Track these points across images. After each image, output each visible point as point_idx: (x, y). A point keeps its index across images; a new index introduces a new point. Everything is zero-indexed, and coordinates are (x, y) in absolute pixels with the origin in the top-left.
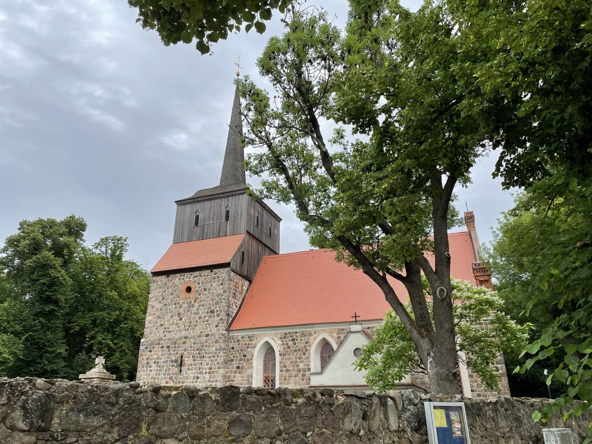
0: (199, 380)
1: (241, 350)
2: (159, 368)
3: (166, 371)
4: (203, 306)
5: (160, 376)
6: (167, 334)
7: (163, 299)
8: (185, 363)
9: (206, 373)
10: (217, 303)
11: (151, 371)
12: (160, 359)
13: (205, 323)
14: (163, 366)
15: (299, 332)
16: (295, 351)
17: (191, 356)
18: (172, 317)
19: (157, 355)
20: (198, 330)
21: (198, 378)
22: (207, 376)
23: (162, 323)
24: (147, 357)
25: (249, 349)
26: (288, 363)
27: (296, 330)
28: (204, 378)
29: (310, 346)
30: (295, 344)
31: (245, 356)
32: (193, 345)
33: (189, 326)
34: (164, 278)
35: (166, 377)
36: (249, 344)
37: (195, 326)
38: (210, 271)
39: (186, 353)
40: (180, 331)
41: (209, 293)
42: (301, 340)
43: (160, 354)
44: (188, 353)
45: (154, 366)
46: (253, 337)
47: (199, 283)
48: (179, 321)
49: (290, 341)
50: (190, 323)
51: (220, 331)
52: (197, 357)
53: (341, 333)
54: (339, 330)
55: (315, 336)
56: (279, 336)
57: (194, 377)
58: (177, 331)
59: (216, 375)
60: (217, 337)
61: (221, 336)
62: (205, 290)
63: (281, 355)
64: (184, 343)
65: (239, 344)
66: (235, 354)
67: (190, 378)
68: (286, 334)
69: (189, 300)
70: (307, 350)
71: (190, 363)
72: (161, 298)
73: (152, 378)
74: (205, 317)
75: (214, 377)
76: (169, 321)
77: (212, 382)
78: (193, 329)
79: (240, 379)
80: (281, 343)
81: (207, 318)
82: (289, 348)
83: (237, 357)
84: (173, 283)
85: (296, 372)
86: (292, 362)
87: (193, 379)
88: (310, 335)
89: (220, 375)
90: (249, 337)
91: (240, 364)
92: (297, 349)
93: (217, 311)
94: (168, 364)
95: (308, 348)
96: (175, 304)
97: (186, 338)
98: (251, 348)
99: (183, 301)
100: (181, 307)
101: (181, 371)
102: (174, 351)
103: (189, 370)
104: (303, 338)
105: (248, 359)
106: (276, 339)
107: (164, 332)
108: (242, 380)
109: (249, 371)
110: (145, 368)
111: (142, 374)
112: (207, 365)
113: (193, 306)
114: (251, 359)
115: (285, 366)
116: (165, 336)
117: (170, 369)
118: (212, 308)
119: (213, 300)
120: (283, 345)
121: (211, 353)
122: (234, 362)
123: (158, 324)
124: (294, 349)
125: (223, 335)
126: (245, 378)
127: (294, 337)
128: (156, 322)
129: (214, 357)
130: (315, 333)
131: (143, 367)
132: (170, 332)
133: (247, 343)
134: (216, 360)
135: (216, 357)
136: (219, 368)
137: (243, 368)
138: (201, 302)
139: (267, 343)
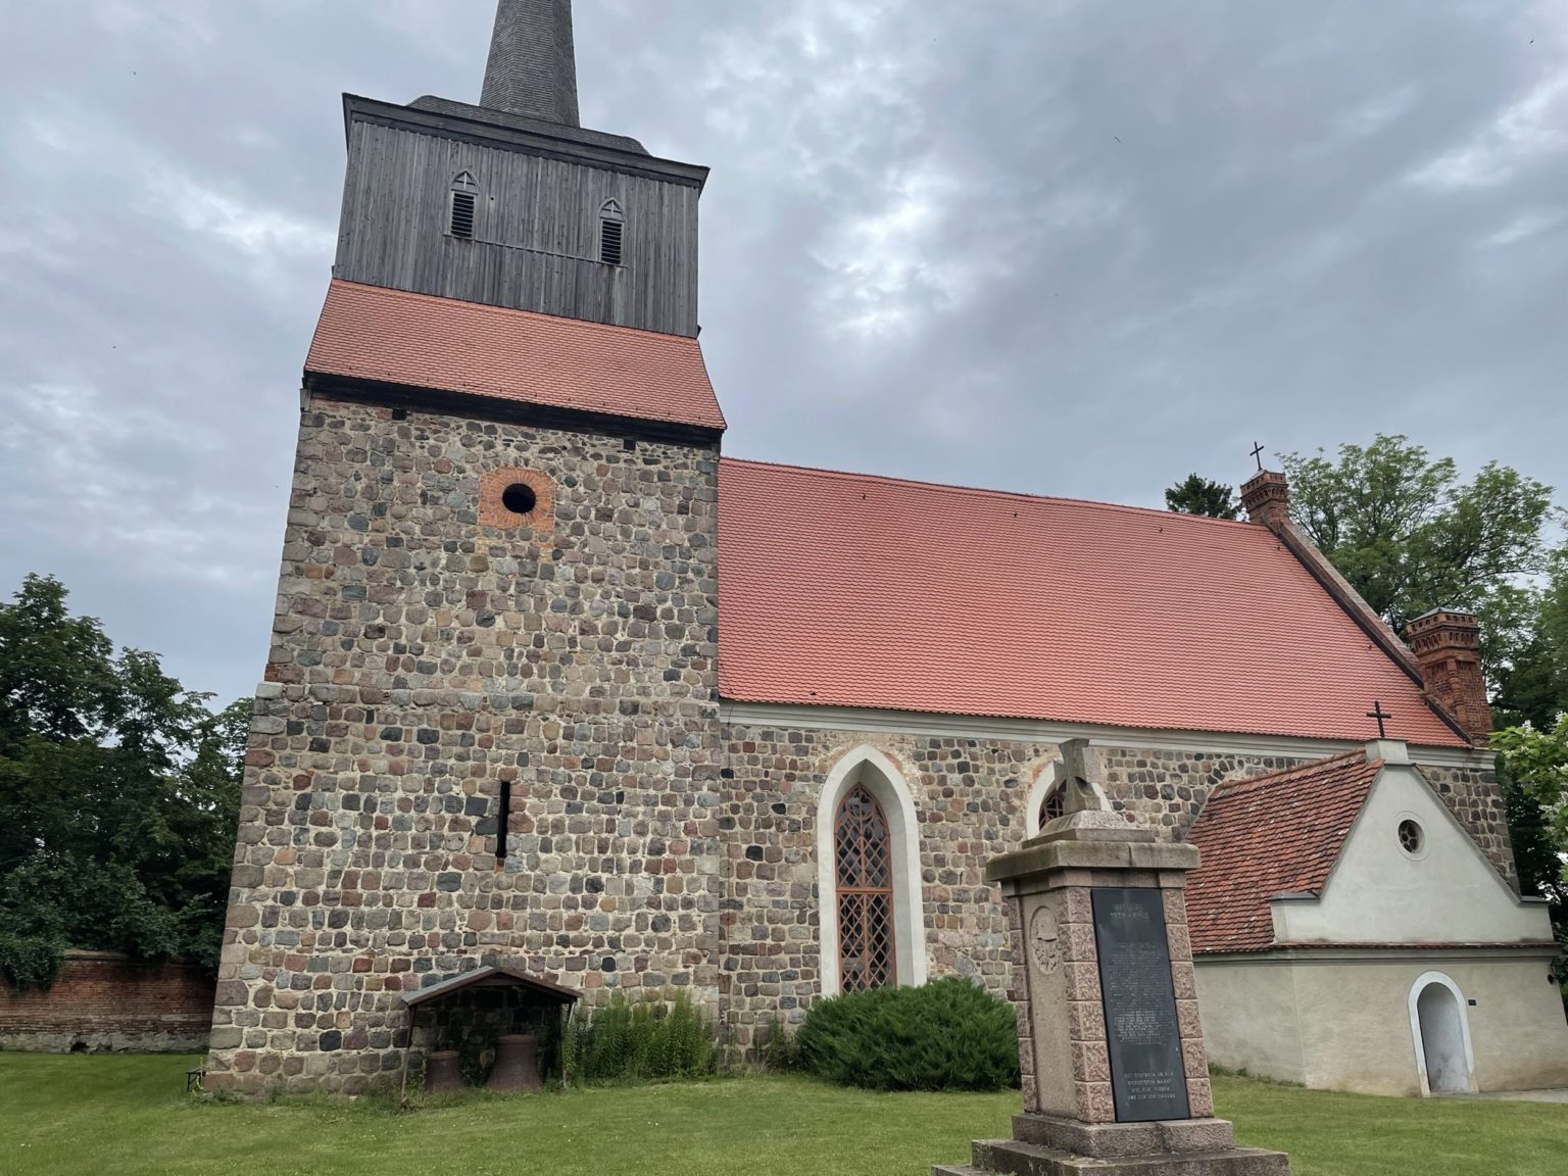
0: (601, 896)
1: (764, 785)
2: (375, 833)
3: (418, 844)
4: (598, 580)
5: (385, 870)
6: (412, 677)
7: (379, 510)
8: (525, 819)
9: (635, 867)
10: (664, 583)
11: (329, 841)
12: (384, 788)
13: (614, 654)
14: (401, 824)
15: (983, 744)
16: (973, 808)
17: (556, 789)
18: (434, 601)
19: (363, 766)
20: (579, 683)
21: (595, 886)
22: (643, 882)
23: (380, 621)
24: (296, 772)
25: (797, 785)
26: (949, 850)
27: (971, 735)
28: (630, 887)
29: (1020, 795)
30: (970, 782)
31: (780, 808)
32: (560, 741)
33: (534, 657)
34: (377, 422)
35: (422, 877)
36: (793, 766)
37: (566, 659)
38: (621, 441)
39: (527, 774)
40: (486, 672)
41: (626, 534)
42: (991, 771)
43: (382, 763)
44: (540, 773)
45: (345, 821)
46: (809, 740)
47: (571, 483)
48: (475, 627)
49: (950, 769)
50: (539, 642)
51: (690, 699)
52: (588, 796)
53: (1120, 764)
54: (1113, 751)
55: (1036, 762)
56: (909, 748)
57: (576, 880)
58: (466, 670)
59: (686, 877)
60: (679, 721)
61: (697, 719)
62: (605, 515)
63: (921, 817)
64: (516, 727)
65: (754, 761)
66: (740, 797)
67: (557, 885)
68: (935, 743)
69: (526, 544)
70: (1012, 810)
71: (551, 818)
72: (364, 507)
73: (335, 874)
74: (611, 629)
75: (676, 887)
76: (416, 618)
77: (670, 908)
78: (555, 672)
79: (765, 898)
80: (919, 774)
81: (621, 636)
82: (948, 794)
83: (749, 809)
84: (434, 451)
85: (980, 886)
86: (962, 848)
87: (573, 890)
88: (1020, 756)
89: (704, 881)
90: (795, 738)
91: (761, 838)
92: (979, 801)
93: (667, 614)
94: (428, 814)
95: (1016, 802)
96: (451, 548)
97: (523, 705)
98: (805, 779)
99: (494, 542)
100: (481, 566)
101: (501, 852)
102: (460, 758)
103: (546, 848)
104: (997, 766)
105: (793, 822)
106: (900, 757)
107: (392, 665)
108: (776, 904)
109: (801, 871)
110: (286, 826)
111: (269, 856)
112: (642, 834)
113: (549, 574)
114: (808, 823)
115: (940, 861)
116: (400, 683)
117: (441, 837)
118: (646, 598)
119: (644, 565)
120: (927, 781)
121: (657, 785)
122: (738, 829)
123: (358, 623)
124: (967, 800)
125: (704, 713)
126: (787, 897)
127: (965, 758)
128: (342, 614)
129: (668, 801)
130: (1036, 751)
131: (274, 818)
132: (427, 669)
133: (788, 758)
134: (682, 816)
135: (681, 805)
136: (696, 850)
137: (775, 855)
138: (588, 561)
139: (866, 767)
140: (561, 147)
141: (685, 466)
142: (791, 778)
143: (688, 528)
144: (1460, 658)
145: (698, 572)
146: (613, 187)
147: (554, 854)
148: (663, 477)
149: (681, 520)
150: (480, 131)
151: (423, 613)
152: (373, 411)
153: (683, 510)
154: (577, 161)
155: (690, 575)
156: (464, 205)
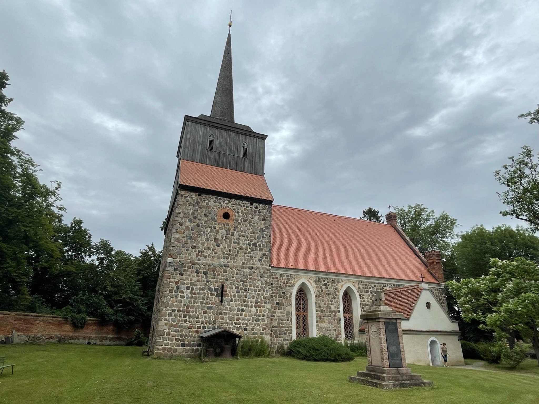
0: (244, 313)
1: (280, 287)
2: (193, 296)
3: (203, 299)
4: (244, 236)
5: (195, 305)
6: (202, 258)
7: (195, 218)
8: (227, 294)
9: (252, 306)
10: (259, 238)
11: (183, 297)
12: (195, 285)
13: (247, 254)
14: (199, 294)
15: (330, 279)
16: (328, 294)
17: (234, 287)
18: (207, 240)
19: (191, 279)
20: (239, 261)
21: (243, 310)
22: (253, 310)
23: (195, 244)
24: (176, 280)
25: (288, 287)
26: (322, 304)
27: (327, 277)
28: (250, 311)
29: (338, 292)
30: (327, 288)
31: (284, 293)
32: (235, 275)
33: (229, 255)
34: (195, 196)
35: (204, 307)
36: (287, 283)
37: (236, 255)
38: (249, 203)
39: (227, 283)
40: (218, 258)
41: (250, 225)
42: (332, 286)
43: (195, 279)
44: (230, 283)
45: (187, 293)
46: (290, 277)
47: (238, 212)
48: (216, 247)
49: (323, 285)
50: (230, 251)
51: (264, 266)
52: (241, 289)
53: (361, 285)
54: (359, 281)
55: (342, 283)
56: (314, 279)
57: (238, 309)
58: (214, 257)
59: (263, 309)
60: (262, 271)
61: (266, 271)
62: (246, 221)
63: (316, 296)
64: (225, 271)
65: (278, 281)
66: (275, 290)
67: (234, 310)
68: (319, 279)
69: (228, 227)
70: (336, 295)
71: (233, 294)
72: (192, 217)
73: (184, 305)
74: (247, 249)
75: (261, 311)
76: (203, 244)
77: (259, 316)
78: (234, 258)
79: (280, 315)
80: (316, 286)
81: (249, 250)
82: (322, 291)
83: (277, 293)
84: (208, 204)
85: (329, 313)
86: (325, 304)
87: (238, 311)
88: (338, 282)
89: (267, 310)
90: (287, 276)
91: (279, 300)
92: (329, 293)
93: (259, 245)
94: (205, 291)
95: (337, 293)
96: (211, 227)
97: (227, 266)
98: (289, 286)
99: (220, 226)
100: (217, 232)
101: (222, 301)
102: (213, 278)
103: (232, 301)
104: (333, 284)
105: (287, 296)
106: (311, 282)
107: (197, 255)
108: (282, 316)
109: (288, 308)
110: (174, 293)
111: (170, 300)
112: (253, 298)
113: (233, 235)
114: (290, 297)
115: (320, 307)
116: (199, 260)
117: (208, 297)
118: (255, 241)
119: (254, 233)
120: (317, 287)
121: (257, 287)
122: (274, 297)
123: (189, 245)
124: (326, 292)
125: (268, 270)
126: (285, 315)
127: (326, 282)
128: (186, 242)
129: (259, 291)
130: (342, 281)
131: (171, 291)
132: (205, 257)
133: (286, 281)
134: (262, 295)
135: (262, 292)
136: (266, 303)
137: (282, 305)
138: (242, 231)
139: (303, 284)
140: (234, 129)
141: (264, 209)
142: (286, 286)
143: (265, 224)
144: (437, 261)
145: (267, 235)
146: (245, 139)
147: (233, 302)
148: (259, 212)
149: (263, 222)
150: (215, 125)
151: (204, 243)
152: (194, 194)
153: (263, 220)
154: (237, 133)
155: (265, 236)
156: (211, 142)
